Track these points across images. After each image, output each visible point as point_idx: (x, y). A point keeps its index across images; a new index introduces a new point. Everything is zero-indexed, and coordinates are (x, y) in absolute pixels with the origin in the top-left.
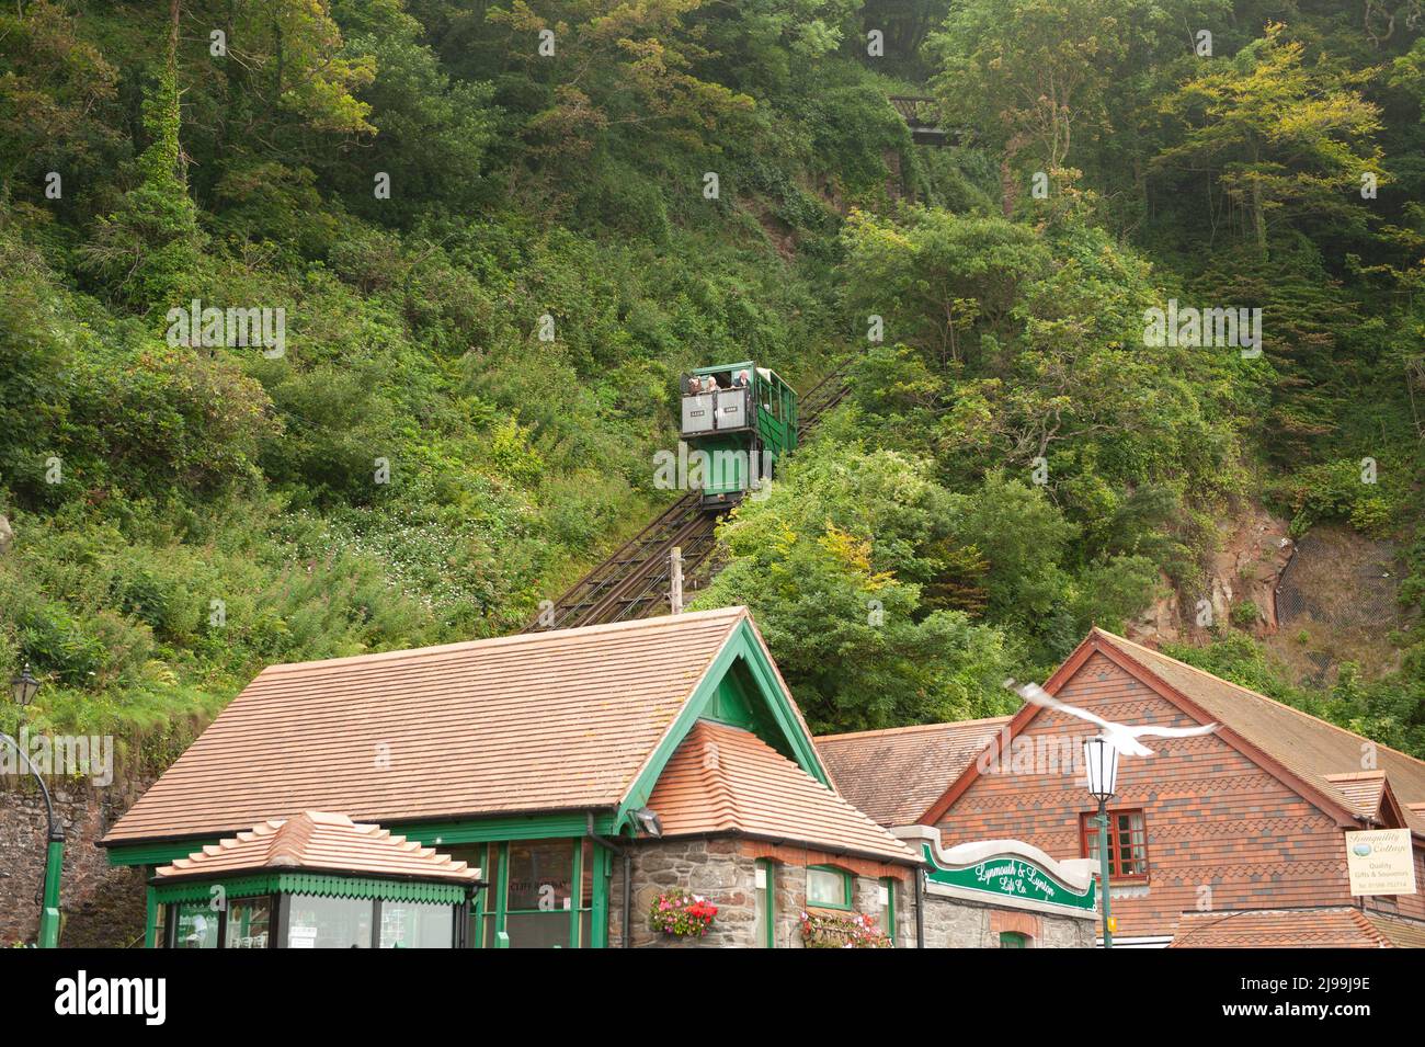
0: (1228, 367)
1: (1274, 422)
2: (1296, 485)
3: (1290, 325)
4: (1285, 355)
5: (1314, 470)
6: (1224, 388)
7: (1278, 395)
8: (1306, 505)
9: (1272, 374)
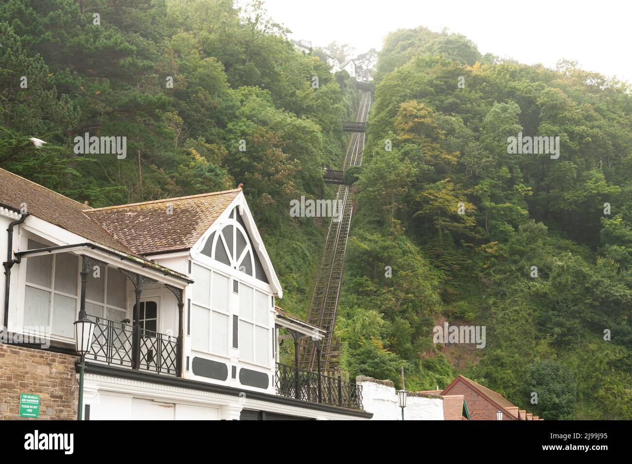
0: (435, 275)
1: (445, 290)
2: (450, 308)
3: (449, 263)
4: (448, 271)
5: (454, 304)
6: (436, 283)
7: (446, 282)
8: (453, 314)
9: (445, 277)
